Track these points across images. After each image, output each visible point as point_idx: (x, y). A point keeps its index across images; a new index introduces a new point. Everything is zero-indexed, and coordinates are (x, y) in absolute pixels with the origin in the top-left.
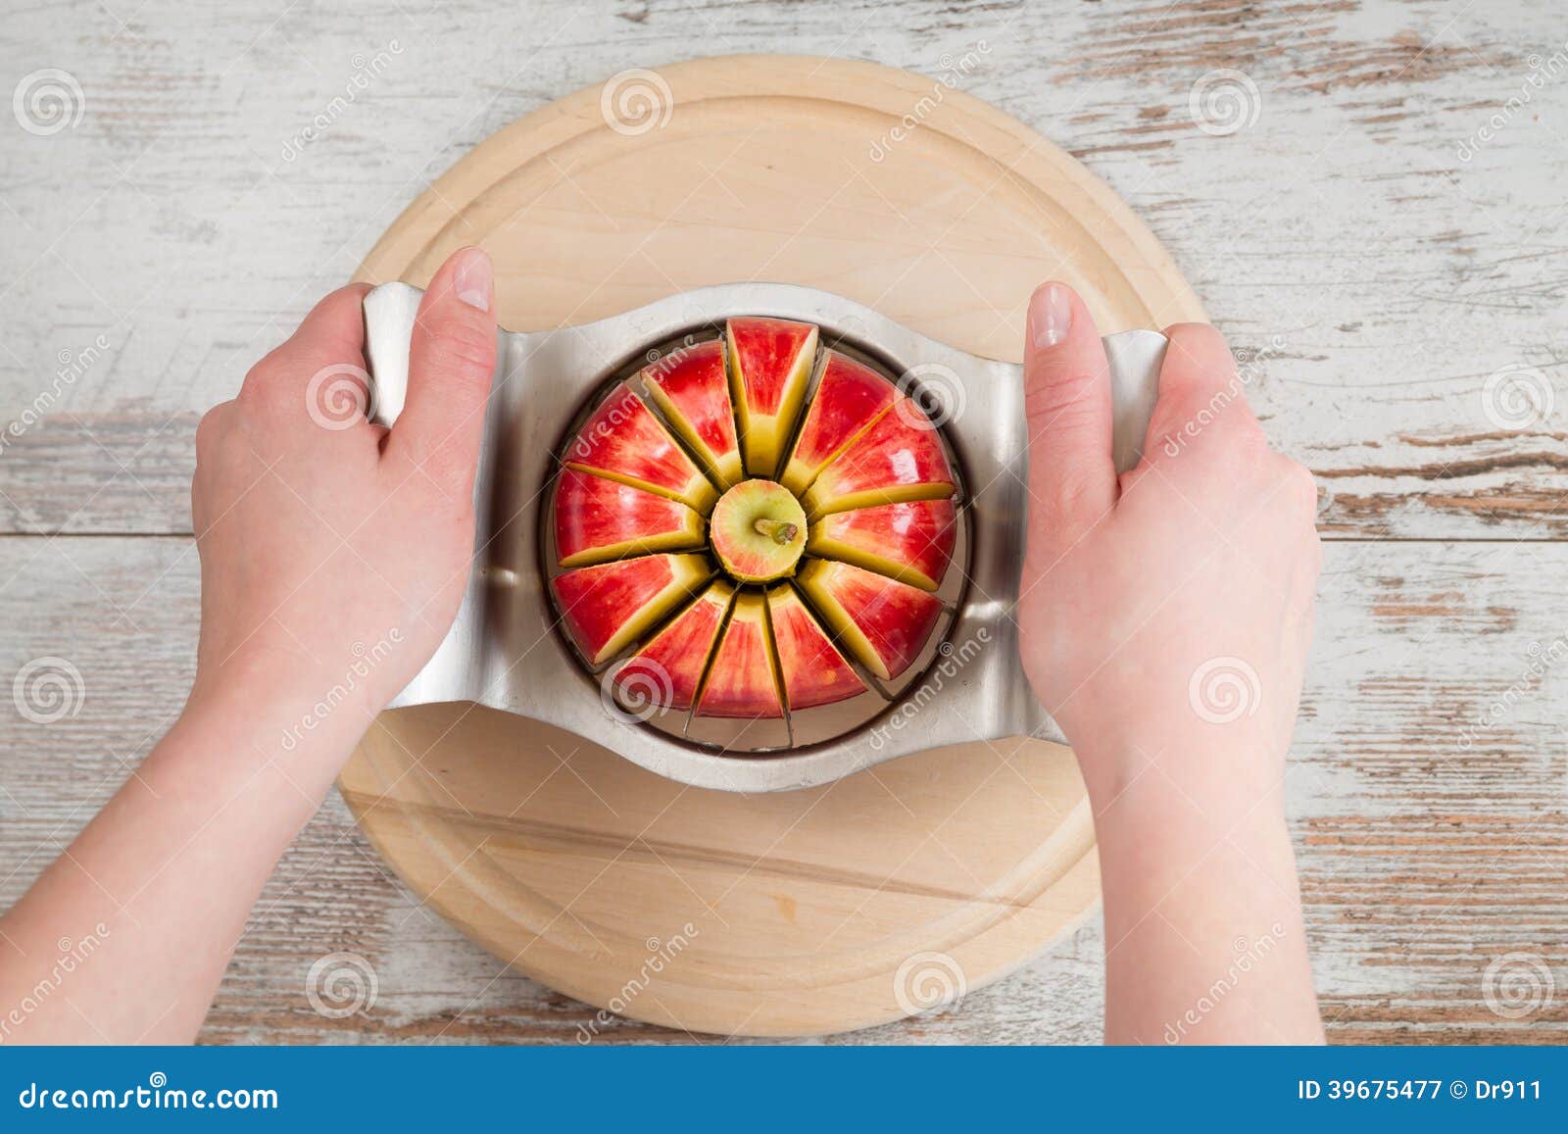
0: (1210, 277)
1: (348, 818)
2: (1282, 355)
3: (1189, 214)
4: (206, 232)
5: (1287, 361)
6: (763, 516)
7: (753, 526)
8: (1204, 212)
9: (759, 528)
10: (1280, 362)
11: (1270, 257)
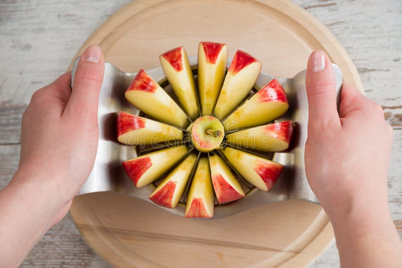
0: (350, 45)
1: (77, 232)
2: (375, 70)
3: (342, 26)
4: (28, 47)
5: (377, 72)
6: (210, 128)
7: (206, 132)
8: (346, 26)
9: (208, 132)
10: (374, 72)
11: (370, 38)
